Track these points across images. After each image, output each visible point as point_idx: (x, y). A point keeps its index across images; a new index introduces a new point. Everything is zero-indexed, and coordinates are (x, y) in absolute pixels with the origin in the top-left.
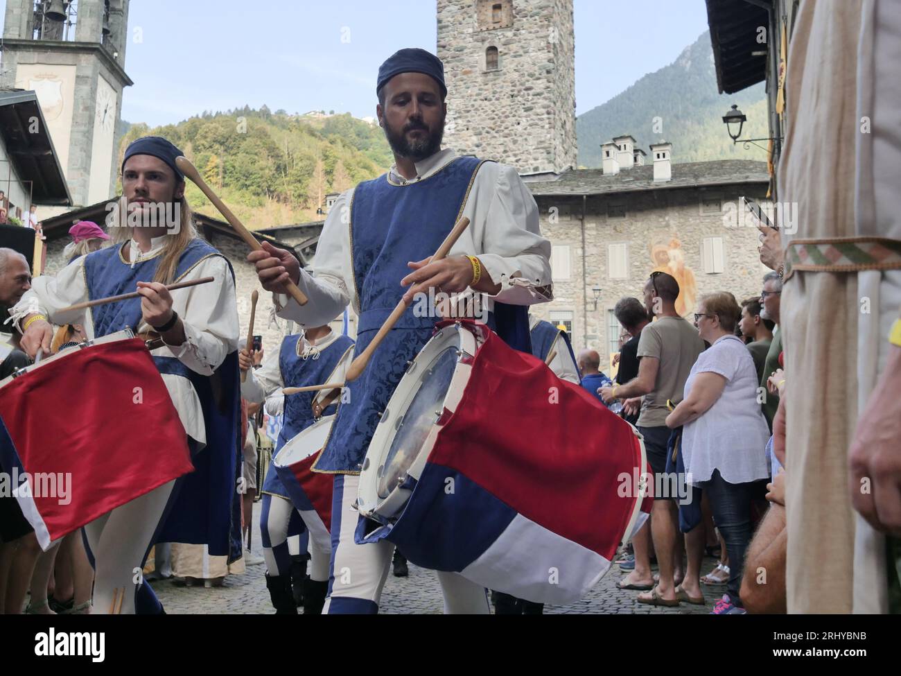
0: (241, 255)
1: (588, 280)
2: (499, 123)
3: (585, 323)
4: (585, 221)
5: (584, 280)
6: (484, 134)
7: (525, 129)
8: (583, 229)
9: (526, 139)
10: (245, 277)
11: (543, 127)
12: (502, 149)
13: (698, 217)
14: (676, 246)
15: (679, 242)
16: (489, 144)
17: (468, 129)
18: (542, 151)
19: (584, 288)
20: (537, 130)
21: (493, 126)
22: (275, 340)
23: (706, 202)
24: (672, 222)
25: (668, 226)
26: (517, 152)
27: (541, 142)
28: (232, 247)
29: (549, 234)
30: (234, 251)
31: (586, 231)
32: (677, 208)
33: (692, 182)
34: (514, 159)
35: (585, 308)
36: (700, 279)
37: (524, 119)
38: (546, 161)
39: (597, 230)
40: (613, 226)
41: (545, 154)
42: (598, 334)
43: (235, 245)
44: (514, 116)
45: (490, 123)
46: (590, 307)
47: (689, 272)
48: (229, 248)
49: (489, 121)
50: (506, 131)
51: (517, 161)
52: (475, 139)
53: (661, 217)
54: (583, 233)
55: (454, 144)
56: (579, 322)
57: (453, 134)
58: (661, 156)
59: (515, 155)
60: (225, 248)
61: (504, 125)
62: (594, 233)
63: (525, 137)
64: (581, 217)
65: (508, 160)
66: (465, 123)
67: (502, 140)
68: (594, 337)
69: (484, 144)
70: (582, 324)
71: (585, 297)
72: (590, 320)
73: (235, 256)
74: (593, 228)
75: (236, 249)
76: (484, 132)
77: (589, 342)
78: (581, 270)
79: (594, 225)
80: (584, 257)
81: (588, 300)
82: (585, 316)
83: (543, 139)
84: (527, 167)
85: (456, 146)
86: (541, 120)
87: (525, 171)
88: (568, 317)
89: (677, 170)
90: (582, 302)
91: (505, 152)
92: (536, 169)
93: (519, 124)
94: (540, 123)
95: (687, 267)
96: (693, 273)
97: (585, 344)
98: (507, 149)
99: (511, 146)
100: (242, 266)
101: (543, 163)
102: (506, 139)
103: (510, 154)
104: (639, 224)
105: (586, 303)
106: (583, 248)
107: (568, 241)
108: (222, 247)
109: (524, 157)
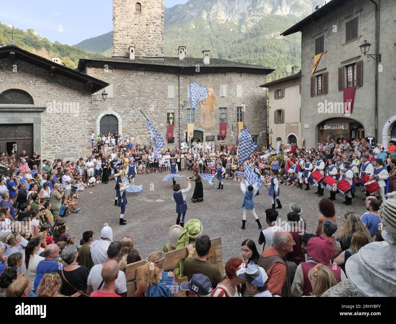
0: (70, 85)
1: (180, 98)
2: (141, 35)
3: (179, 113)
4: (179, 77)
5: (179, 98)
6: (135, 39)
7: (152, 39)
8: (179, 79)
9: (153, 43)
10: (72, 96)
11: (160, 39)
12: (142, 46)
13: (219, 78)
14: (211, 87)
15: (212, 86)
16: (137, 43)
17: (128, 36)
18: (159, 48)
19: (179, 101)
20: (157, 40)
21: (139, 36)
22: (90, 127)
23: (221, 73)
24: (210, 79)
25: (208, 80)
26: (149, 48)
27: (159, 45)
28: (65, 81)
29: (167, 80)
30: (66, 83)
31: (180, 80)
32: (211, 74)
33: (217, 65)
34: (148, 50)
35: (179, 108)
36: (218, 99)
37: (152, 35)
38: (161, 53)
39: (184, 80)
40: (189, 79)
41: (160, 50)
42: (183, 117)
43: (67, 80)
44: (148, 33)
45: (138, 35)
46: (181, 108)
47: (215, 96)
48: (63, 81)
49: (137, 34)
50: (144, 39)
51: (149, 51)
52: (131, 40)
53: (206, 77)
54: (179, 81)
55: (121, 41)
56: (177, 113)
57: (121, 37)
58: (207, 55)
59: (148, 49)
60: (60, 81)
61: (143, 36)
62: (183, 81)
63: (152, 42)
64: (178, 75)
65: (145, 50)
66: (127, 33)
67: (143, 42)
68: (182, 118)
69: (135, 43)
70: (178, 114)
71: (179, 104)
72: (181, 112)
73: (66, 85)
74: (182, 79)
75: (67, 82)
76: (135, 38)
77: (180, 120)
78: (178, 94)
79: (182, 78)
80: (179, 90)
81: (180, 105)
82: (179, 111)
83: (159, 44)
84: (153, 54)
85: (123, 42)
86: (159, 36)
87: (152, 55)
88: (173, 111)
89: (212, 60)
90: (178, 106)
91: (144, 47)
92: (157, 55)
93: (150, 36)
94: (159, 37)
95: (214, 94)
96: (216, 96)
97: (179, 121)
98: (145, 46)
99: (147, 45)
100: (71, 91)
101: (160, 53)
102: (144, 42)
103: (146, 48)
104: (198, 79)
105: (179, 106)
106: (179, 86)
107: (173, 84)
108: (59, 81)
109: (152, 50)
